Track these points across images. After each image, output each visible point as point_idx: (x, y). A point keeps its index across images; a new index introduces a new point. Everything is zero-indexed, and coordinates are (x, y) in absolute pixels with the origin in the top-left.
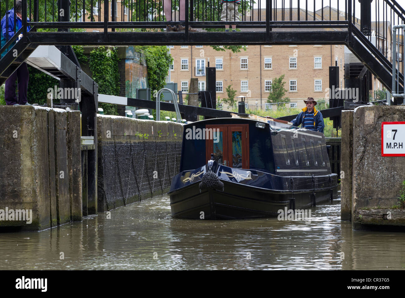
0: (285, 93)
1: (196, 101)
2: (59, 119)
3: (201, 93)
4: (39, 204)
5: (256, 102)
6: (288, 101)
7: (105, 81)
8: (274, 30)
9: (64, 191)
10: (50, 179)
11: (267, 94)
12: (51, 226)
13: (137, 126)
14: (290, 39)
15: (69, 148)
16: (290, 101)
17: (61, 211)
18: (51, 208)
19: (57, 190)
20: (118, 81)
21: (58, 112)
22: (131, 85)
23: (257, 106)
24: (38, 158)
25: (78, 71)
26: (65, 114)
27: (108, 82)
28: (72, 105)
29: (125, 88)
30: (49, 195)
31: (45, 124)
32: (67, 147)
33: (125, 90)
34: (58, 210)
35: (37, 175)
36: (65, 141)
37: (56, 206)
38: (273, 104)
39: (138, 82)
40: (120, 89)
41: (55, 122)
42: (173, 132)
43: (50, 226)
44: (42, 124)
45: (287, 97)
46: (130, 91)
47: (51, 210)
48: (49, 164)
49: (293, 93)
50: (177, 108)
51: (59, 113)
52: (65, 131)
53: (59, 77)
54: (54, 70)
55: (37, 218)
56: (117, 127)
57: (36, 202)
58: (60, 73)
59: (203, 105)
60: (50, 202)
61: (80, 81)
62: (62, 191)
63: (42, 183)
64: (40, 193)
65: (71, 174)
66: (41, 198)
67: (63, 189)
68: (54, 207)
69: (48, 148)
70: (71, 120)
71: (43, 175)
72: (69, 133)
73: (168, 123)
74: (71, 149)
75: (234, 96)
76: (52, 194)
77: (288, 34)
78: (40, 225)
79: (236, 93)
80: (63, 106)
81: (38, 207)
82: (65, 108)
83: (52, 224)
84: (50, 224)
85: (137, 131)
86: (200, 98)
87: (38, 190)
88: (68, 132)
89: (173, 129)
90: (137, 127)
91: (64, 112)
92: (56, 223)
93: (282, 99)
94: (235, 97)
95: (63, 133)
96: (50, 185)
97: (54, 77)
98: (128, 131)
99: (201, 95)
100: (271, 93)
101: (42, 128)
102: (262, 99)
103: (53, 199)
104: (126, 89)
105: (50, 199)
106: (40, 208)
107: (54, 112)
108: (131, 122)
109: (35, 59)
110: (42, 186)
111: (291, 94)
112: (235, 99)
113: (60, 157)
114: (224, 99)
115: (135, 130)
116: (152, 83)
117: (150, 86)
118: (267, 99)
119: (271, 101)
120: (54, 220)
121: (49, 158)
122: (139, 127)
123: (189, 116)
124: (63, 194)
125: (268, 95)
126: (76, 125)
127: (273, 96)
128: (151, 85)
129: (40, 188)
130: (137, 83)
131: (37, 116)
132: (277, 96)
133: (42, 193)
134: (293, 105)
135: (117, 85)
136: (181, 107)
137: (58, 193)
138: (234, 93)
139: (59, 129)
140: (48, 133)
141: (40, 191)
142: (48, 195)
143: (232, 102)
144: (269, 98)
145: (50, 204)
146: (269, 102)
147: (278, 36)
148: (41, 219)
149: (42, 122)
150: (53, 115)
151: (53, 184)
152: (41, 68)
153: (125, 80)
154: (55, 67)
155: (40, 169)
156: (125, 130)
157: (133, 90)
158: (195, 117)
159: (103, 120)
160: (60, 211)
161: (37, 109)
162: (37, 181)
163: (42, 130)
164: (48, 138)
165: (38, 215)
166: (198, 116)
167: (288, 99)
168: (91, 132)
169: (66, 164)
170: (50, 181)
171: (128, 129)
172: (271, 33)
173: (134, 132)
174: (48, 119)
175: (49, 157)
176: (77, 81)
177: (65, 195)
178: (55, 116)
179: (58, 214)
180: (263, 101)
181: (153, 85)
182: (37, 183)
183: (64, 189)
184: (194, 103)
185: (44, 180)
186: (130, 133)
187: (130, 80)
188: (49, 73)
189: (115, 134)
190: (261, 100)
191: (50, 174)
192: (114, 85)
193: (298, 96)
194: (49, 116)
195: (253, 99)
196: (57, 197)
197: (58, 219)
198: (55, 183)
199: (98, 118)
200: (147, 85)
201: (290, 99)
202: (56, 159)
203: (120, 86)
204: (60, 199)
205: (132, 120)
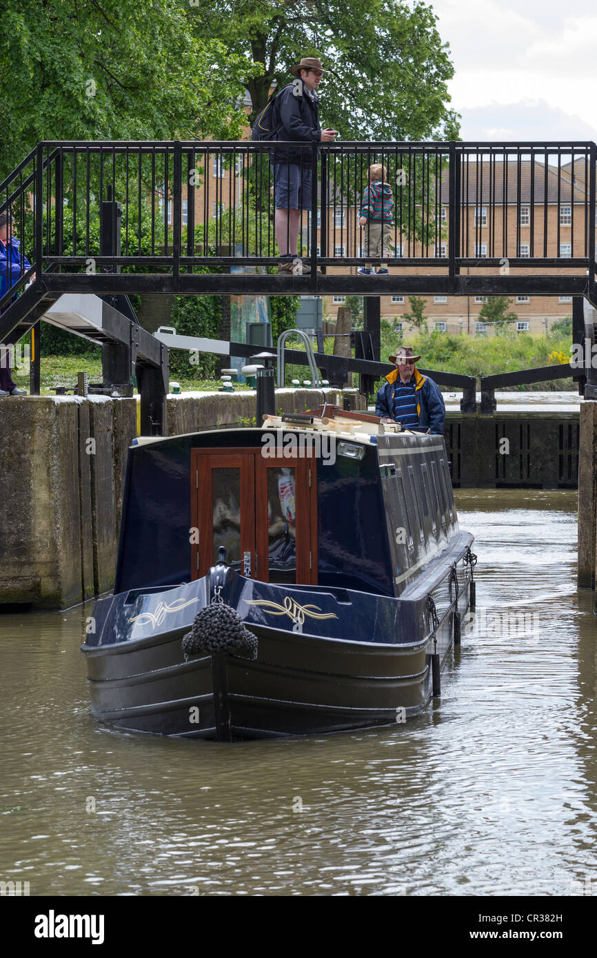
0: (510, 305)
1: (346, 345)
2: (100, 415)
3: (355, 334)
4: (62, 564)
5: (461, 320)
6: (514, 319)
7: (196, 304)
8: (463, 271)
9: (107, 536)
10: (81, 520)
11: (479, 306)
12: (84, 599)
13: (240, 405)
14: (488, 289)
15: (116, 461)
16: (517, 319)
17: (101, 570)
18: (82, 568)
19: (94, 535)
20: (219, 304)
21: (97, 404)
22: (241, 309)
23: (462, 328)
24: (60, 487)
25: (133, 329)
26: (110, 404)
27: (202, 305)
28: (123, 388)
29: (229, 316)
30: (80, 546)
31: (74, 428)
32: (113, 461)
33: (229, 320)
34: (95, 570)
35: (59, 516)
36: (109, 450)
37: (92, 563)
38: (488, 325)
39: (253, 305)
40: (222, 317)
41: (92, 420)
42: (304, 406)
43: (81, 599)
44: (68, 428)
45: (512, 312)
46: (239, 321)
47: (82, 572)
48: (80, 494)
49: (522, 304)
50: (312, 360)
51: (99, 405)
52: (109, 434)
53: (100, 340)
54: (91, 332)
55: (59, 589)
56: (204, 412)
57: (57, 562)
58: (101, 335)
59: (359, 354)
60: (82, 558)
61: (137, 346)
62: (103, 537)
63: (67, 529)
64: (64, 546)
65: (119, 506)
66: (66, 553)
67: (105, 532)
68: (88, 567)
69: (79, 466)
70: (120, 414)
71: (70, 513)
72: (116, 437)
73: (295, 393)
74: (120, 464)
75: (422, 309)
76: (84, 544)
77: (487, 280)
78: (64, 600)
79: (425, 304)
80: (107, 390)
81: (60, 569)
82: (109, 394)
83: (86, 595)
84: (80, 595)
85: (240, 414)
86: (352, 342)
87: (60, 541)
88: (115, 434)
89: (305, 401)
90: (240, 408)
91: (108, 402)
92: (93, 593)
93: (504, 314)
94: (424, 311)
95: (106, 437)
96: (81, 529)
97: (92, 341)
98: (223, 416)
99: (356, 338)
100: (485, 306)
101: (68, 435)
102: (470, 314)
103: (88, 553)
104: (232, 317)
105: (82, 553)
106: (63, 572)
107: (90, 404)
108: (230, 400)
109: (58, 315)
110: (68, 533)
111: (520, 307)
112: (423, 315)
113: (100, 480)
114: (405, 315)
115: (236, 414)
116: (277, 306)
117: (273, 309)
118: (478, 314)
119: (485, 318)
120: (89, 587)
121: (80, 484)
122: (242, 406)
123: (334, 374)
124: (106, 541)
125: (481, 308)
126: (129, 422)
127: (489, 310)
128: (275, 309)
129: (64, 537)
130: (251, 306)
131: (60, 415)
132: (496, 309)
133: (68, 545)
134: (523, 325)
135: (216, 311)
136: (321, 359)
137: (96, 542)
138: (422, 304)
139: (98, 431)
140: (79, 441)
141: (64, 542)
142: (78, 547)
143: (419, 320)
144: (481, 314)
145: (82, 562)
146: (481, 320)
147: (469, 284)
148: (65, 590)
149: (69, 425)
150: (87, 409)
151: (88, 527)
152: (68, 327)
153: (229, 302)
154: (91, 326)
155: (64, 506)
156: (218, 416)
157: (243, 318)
158: (345, 375)
159: (177, 404)
160: (99, 572)
161: (59, 403)
162: (58, 526)
163: (69, 438)
164: (79, 450)
165: (60, 583)
166: (349, 373)
167: (513, 315)
168: (157, 429)
169: (111, 489)
170: (81, 523)
171: (224, 413)
172: (457, 279)
173: (234, 416)
174: (79, 417)
175: (80, 481)
176: (131, 345)
177: (108, 541)
178: (91, 411)
179: (96, 576)
180: (472, 319)
181: (278, 308)
182: (58, 528)
183: (107, 533)
184: (344, 349)
185: (71, 523)
186: (227, 420)
187: (239, 302)
188: (82, 335)
189: (200, 426)
190: (469, 316)
191: (81, 511)
192: (212, 311)
193: (531, 310)
194: (81, 413)
195: (456, 315)
196: (95, 548)
197: (96, 584)
198: (90, 523)
199: (170, 401)
200: (268, 308)
201: (518, 314)
202: (92, 483)
203: (221, 313)
204: (100, 550)
205: (230, 396)
